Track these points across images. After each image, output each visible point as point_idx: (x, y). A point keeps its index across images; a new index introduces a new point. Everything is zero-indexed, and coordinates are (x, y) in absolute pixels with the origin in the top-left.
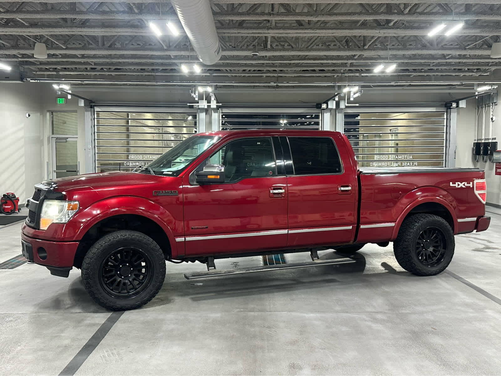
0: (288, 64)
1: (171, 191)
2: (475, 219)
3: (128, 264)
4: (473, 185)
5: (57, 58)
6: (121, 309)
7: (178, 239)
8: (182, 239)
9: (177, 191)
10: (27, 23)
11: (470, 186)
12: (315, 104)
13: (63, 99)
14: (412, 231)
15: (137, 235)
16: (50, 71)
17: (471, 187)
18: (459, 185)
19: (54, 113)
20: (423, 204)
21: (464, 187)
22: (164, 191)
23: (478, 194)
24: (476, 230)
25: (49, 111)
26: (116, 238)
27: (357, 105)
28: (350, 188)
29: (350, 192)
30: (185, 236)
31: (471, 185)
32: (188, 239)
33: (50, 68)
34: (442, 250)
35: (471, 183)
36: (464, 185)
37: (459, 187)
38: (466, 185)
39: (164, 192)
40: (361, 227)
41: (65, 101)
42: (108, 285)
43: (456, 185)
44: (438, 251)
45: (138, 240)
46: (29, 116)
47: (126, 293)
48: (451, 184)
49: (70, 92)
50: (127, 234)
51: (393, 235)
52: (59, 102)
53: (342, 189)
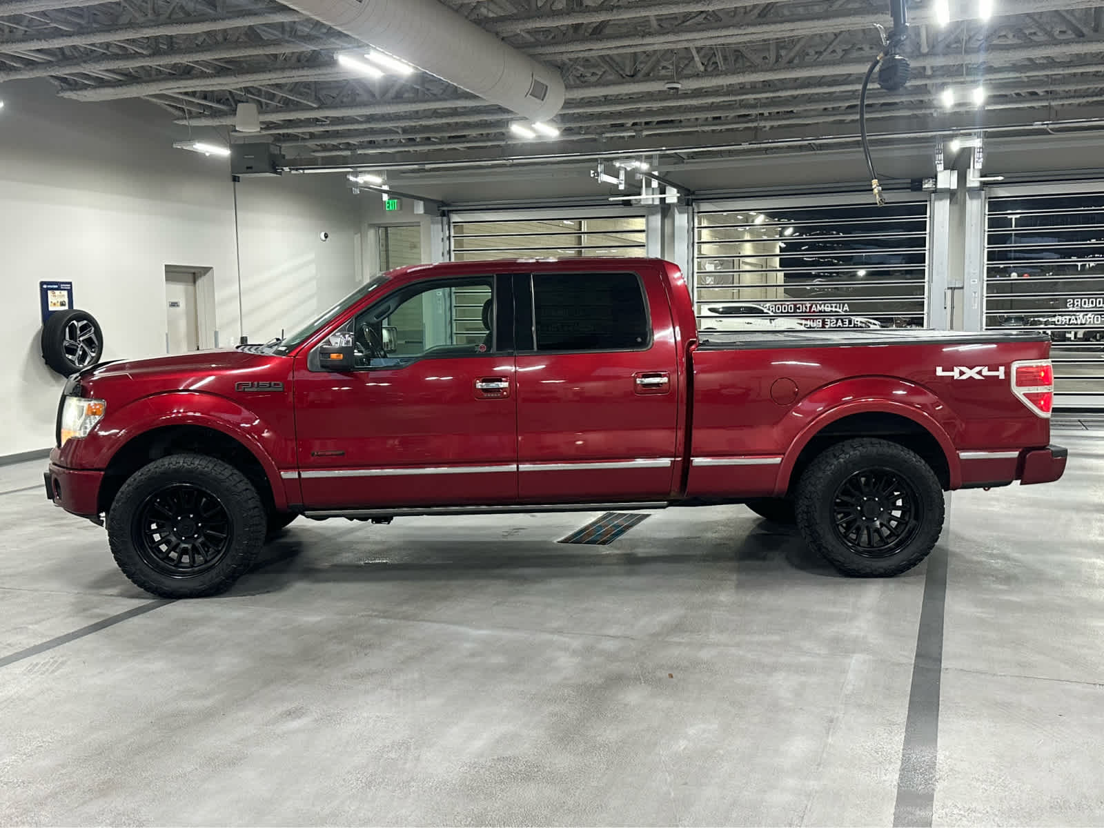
0: (790, 99)
1: (270, 384)
2: (1015, 454)
3: (191, 516)
4: (1007, 373)
5: (324, 125)
6: (171, 593)
7: (286, 475)
8: (294, 475)
9: (281, 384)
10: (208, 69)
11: (998, 376)
12: (909, 181)
13: (396, 201)
14: (820, 474)
15: (198, 463)
16: (341, 149)
17: (1002, 377)
18: (962, 373)
19: (389, 229)
20: (854, 415)
21: (978, 377)
22: (256, 383)
23: (1024, 394)
24: (1019, 481)
25: (372, 226)
26: (160, 466)
27: (1000, 178)
28: (665, 380)
29: (664, 387)
30: (298, 468)
31: (1001, 373)
32: (305, 475)
33: (340, 144)
34: (912, 522)
35: (1002, 369)
36: (979, 373)
37: (964, 377)
38: (986, 372)
39: (256, 386)
40: (694, 464)
41: (399, 204)
42: (155, 550)
43: (955, 374)
44: (903, 524)
45: (201, 473)
46: (326, 236)
47: (189, 568)
48: (939, 372)
49: (386, 188)
50: (181, 462)
51: (777, 485)
52: (389, 207)
53: (647, 381)
